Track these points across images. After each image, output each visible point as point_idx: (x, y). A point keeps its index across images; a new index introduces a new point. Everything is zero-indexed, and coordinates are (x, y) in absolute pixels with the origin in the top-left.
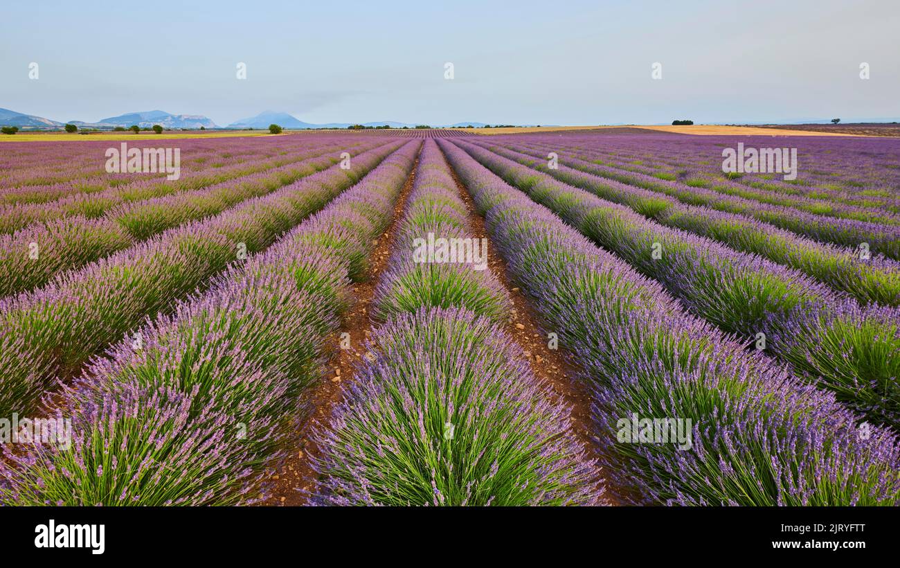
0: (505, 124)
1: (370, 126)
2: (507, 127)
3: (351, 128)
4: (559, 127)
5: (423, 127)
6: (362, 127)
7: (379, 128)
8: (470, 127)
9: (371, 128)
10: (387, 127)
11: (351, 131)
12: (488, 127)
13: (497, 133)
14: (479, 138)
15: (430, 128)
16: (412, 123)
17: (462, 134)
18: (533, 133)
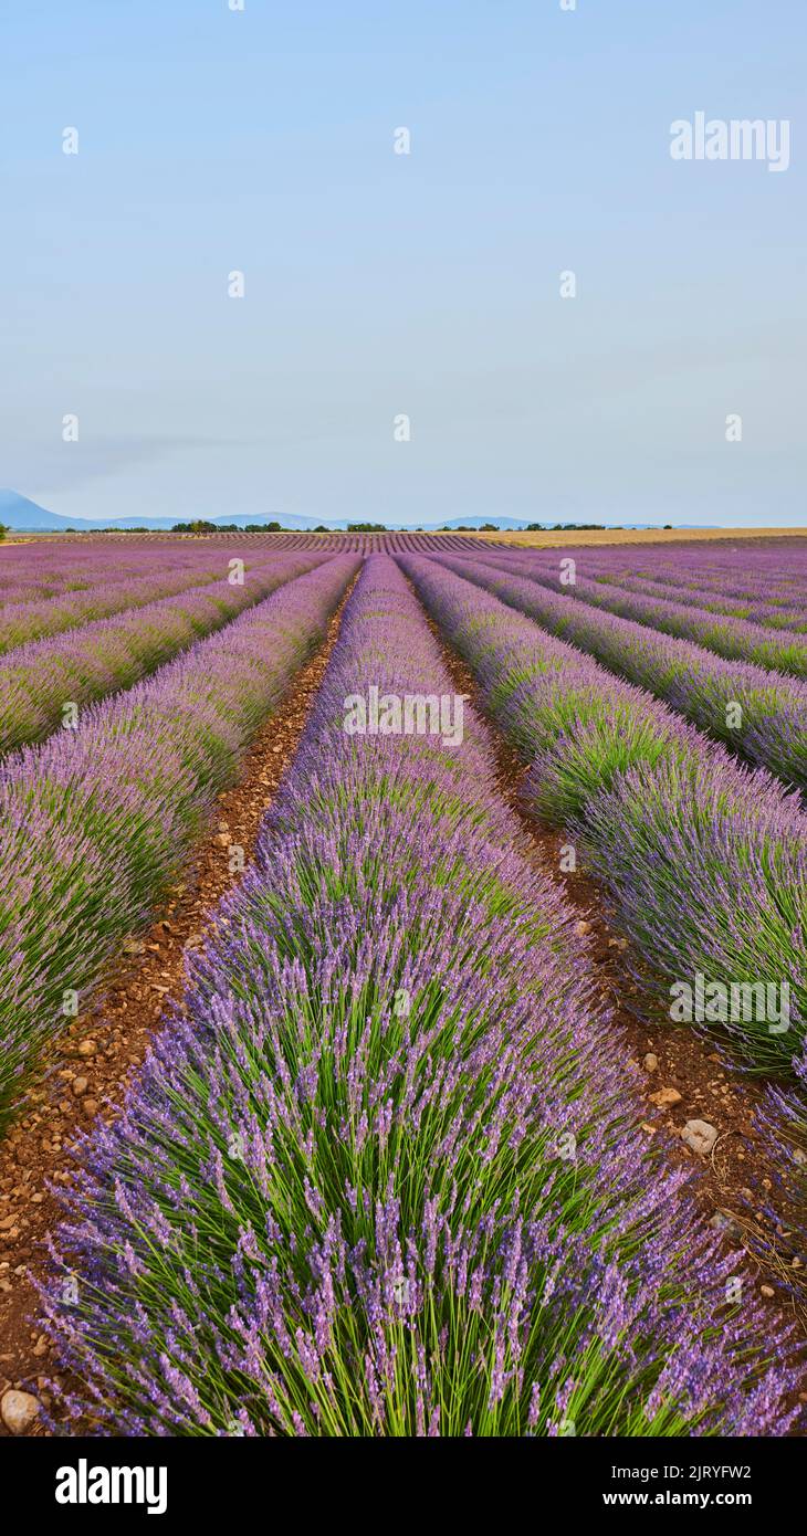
0: (579, 522)
1: (229, 524)
2: (586, 528)
3: (179, 529)
4: (718, 530)
5: (366, 528)
6: (206, 527)
7: (253, 529)
8: (489, 528)
9: (233, 528)
10: (273, 527)
11: (184, 535)
12: (535, 527)
13: (563, 544)
14: (517, 555)
15: (384, 530)
16: (337, 518)
17: (471, 544)
18: (657, 545)
